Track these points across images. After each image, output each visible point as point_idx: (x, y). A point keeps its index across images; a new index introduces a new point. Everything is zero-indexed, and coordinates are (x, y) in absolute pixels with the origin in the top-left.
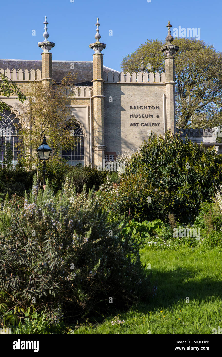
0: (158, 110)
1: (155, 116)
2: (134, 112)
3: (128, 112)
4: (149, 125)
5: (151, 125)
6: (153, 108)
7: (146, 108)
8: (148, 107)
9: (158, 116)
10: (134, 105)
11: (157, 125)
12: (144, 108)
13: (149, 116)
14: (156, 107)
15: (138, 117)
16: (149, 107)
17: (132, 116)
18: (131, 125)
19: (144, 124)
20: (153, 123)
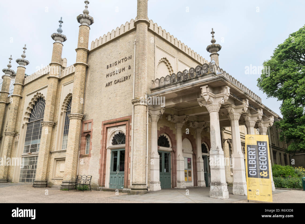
0: (130, 60)
1: (127, 68)
2: (110, 70)
3: (106, 72)
4: (121, 80)
5: (123, 80)
6: (125, 59)
7: (119, 62)
8: (121, 61)
9: (130, 68)
10: (110, 64)
11: (128, 78)
12: (118, 64)
13: (122, 70)
14: (128, 58)
15: (113, 75)
16: (123, 59)
17: (107, 75)
18: (107, 85)
19: (117, 81)
20: (124, 76)
